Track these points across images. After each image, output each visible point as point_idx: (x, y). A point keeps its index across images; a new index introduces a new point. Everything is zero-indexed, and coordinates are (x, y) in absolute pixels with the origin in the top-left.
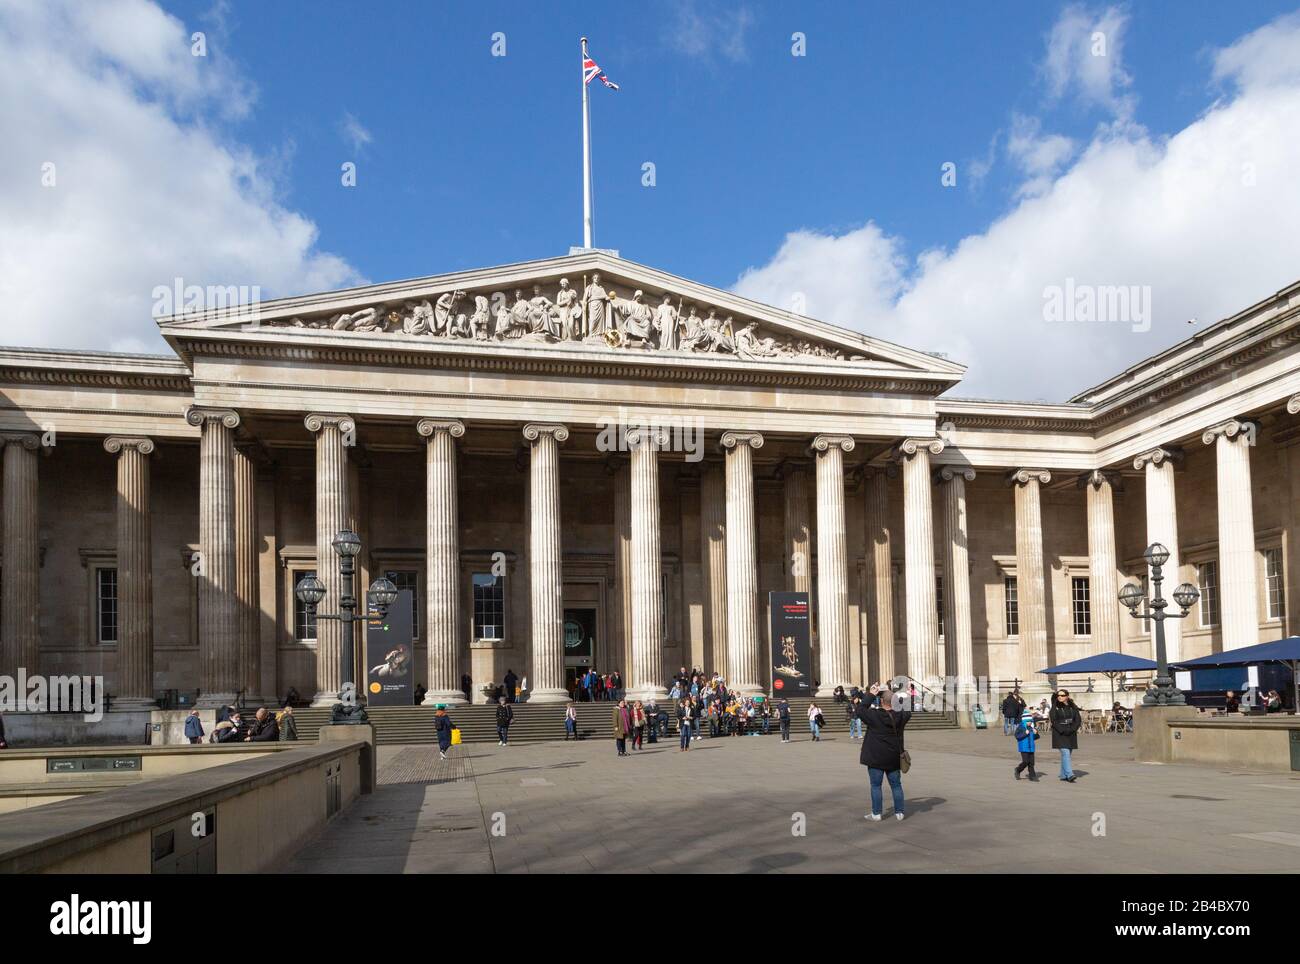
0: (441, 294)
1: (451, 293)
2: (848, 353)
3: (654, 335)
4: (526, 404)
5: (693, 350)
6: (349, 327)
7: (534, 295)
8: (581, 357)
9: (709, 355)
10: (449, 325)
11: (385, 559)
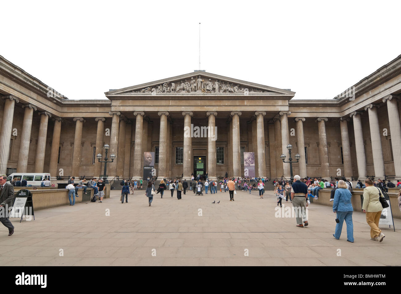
0: (164, 83)
1: (166, 83)
2: (264, 91)
3: (214, 89)
4: (183, 107)
5: (223, 92)
6: (144, 92)
7: (185, 82)
8: (196, 95)
9: (227, 93)
10: (166, 90)
11: (155, 144)
